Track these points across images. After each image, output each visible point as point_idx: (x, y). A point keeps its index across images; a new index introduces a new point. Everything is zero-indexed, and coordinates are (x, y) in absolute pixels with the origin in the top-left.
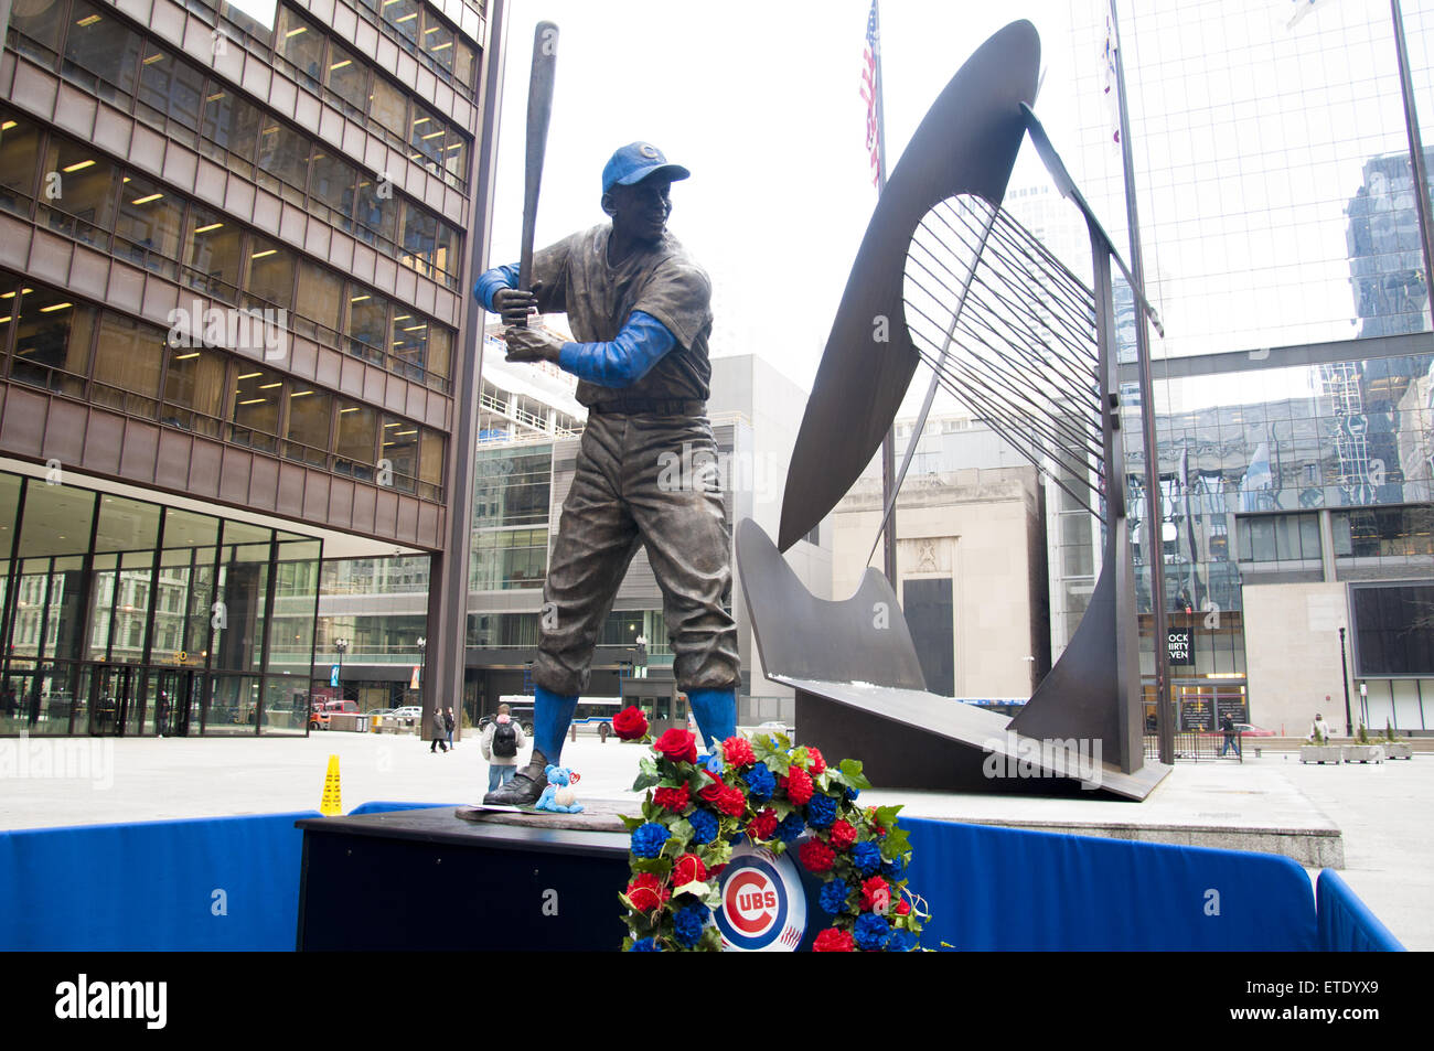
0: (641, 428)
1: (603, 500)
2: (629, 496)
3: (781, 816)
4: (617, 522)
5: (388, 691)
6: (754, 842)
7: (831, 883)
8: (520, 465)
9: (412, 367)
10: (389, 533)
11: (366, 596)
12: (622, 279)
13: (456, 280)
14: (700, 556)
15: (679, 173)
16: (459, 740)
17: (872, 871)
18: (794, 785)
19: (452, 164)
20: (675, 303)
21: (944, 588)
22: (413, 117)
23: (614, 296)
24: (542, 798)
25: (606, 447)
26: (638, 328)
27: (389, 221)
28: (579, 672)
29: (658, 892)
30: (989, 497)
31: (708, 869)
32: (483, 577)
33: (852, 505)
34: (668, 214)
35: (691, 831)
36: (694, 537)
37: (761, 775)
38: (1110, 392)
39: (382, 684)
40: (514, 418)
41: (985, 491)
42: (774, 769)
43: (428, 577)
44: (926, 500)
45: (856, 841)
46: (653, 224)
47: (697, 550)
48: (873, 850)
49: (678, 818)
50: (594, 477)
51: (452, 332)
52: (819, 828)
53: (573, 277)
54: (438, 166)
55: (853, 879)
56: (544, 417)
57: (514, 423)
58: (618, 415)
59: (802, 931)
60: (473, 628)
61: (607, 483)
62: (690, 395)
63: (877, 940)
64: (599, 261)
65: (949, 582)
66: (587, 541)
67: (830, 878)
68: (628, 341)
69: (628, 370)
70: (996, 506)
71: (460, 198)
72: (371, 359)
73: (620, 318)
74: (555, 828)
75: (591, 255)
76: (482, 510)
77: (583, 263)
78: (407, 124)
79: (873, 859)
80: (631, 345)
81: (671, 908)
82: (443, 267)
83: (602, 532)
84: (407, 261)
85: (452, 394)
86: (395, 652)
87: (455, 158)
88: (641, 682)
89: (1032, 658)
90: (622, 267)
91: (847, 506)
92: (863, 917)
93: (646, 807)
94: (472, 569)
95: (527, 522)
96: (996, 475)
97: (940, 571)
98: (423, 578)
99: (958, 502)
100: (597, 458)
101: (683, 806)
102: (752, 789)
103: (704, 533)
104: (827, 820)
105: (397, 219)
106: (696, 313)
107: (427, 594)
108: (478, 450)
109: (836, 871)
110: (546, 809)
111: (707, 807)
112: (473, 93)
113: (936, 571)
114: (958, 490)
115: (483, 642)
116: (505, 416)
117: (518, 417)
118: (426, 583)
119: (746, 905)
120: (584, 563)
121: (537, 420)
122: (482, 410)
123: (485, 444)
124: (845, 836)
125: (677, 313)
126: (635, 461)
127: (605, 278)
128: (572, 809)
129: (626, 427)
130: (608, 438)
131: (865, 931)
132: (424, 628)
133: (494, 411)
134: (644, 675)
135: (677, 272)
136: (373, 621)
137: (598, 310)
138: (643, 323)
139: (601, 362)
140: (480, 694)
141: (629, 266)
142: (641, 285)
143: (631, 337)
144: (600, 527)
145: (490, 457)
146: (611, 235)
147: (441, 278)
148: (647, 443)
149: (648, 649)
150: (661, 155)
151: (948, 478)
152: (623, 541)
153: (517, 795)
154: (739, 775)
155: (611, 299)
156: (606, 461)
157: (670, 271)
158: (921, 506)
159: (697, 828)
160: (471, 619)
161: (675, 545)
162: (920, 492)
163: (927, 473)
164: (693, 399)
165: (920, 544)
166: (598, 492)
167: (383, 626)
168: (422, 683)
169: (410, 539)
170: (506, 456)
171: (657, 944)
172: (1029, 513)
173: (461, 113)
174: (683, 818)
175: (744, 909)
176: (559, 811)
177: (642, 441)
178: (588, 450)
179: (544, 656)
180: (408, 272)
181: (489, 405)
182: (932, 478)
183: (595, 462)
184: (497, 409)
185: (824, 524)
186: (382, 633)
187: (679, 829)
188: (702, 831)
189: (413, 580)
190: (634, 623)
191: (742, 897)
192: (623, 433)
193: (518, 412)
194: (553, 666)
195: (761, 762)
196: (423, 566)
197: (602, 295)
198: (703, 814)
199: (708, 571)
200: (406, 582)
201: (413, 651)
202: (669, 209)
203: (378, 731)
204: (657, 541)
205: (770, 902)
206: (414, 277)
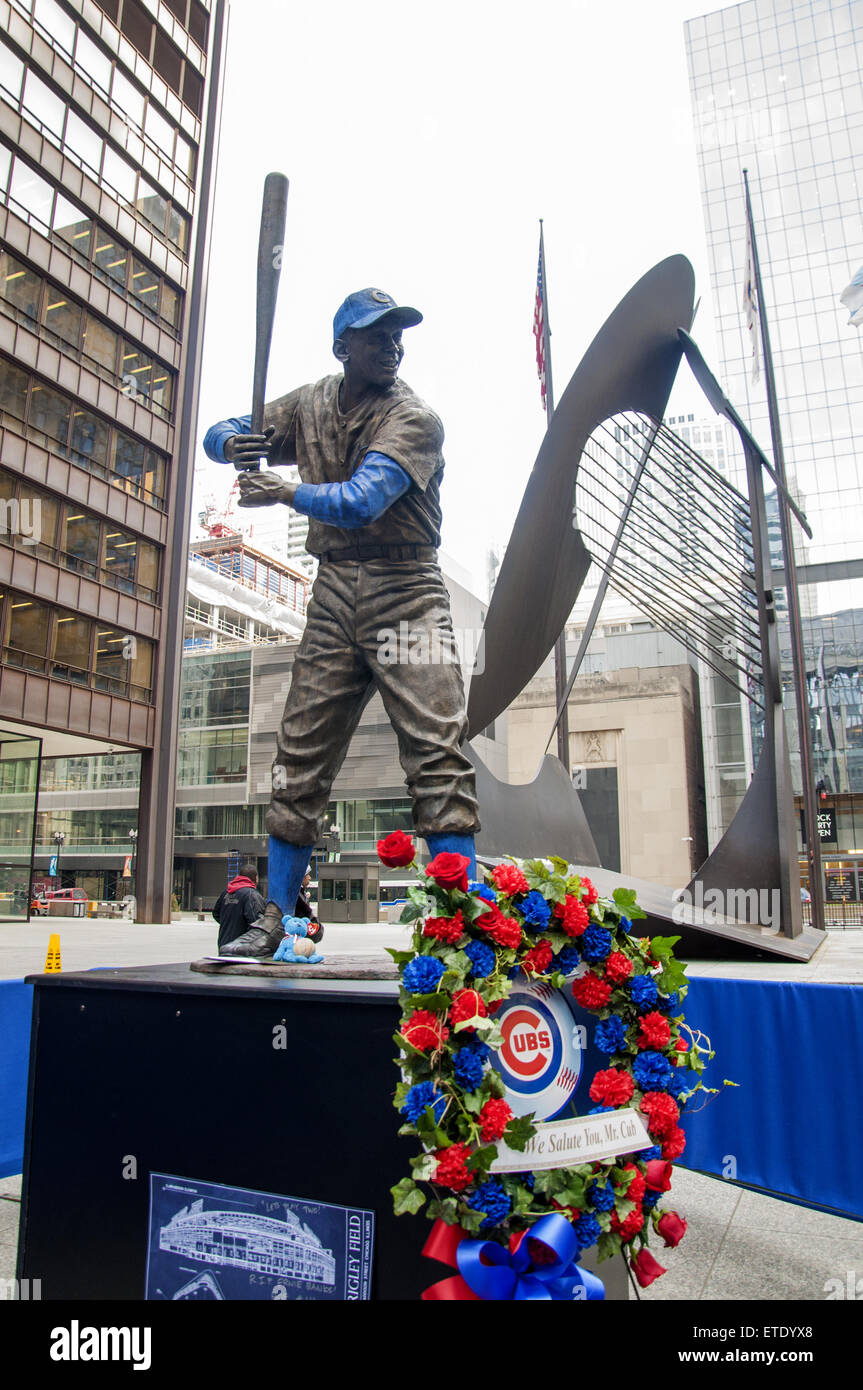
0: (375, 574)
1: (336, 646)
2: (362, 642)
3: (557, 948)
4: (351, 669)
5: (102, 880)
6: (531, 976)
7: (606, 1021)
8: (222, 671)
9: (124, 580)
10: (103, 733)
11: (83, 792)
12: (354, 425)
13: (163, 501)
14: (437, 700)
15: (411, 317)
16: (169, 923)
17: (650, 1006)
18: (569, 914)
19: (158, 395)
20: (412, 444)
21: (610, 775)
22: (122, 355)
23: (347, 442)
24: (280, 950)
25: (339, 594)
26: (374, 467)
27: (100, 449)
28: (315, 821)
29: (437, 1030)
30: (648, 693)
31: (487, 1005)
32: (189, 772)
33: (525, 702)
34: (400, 359)
35: (469, 963)
36: (431, 681)
37: (535, 904)
38: (766, 589)
39: (97, 873)
40: (215, 627)
41: (645, 688)
42: (550, 897)
43: (139, 774)
44: (592, 696)
45: (632, 975)
46: (387, 368)
47: (434, 693)
48: (649, 984)
49: (452, 950)
50: (327, 624)
51: (160, 548)
52: (592, 962)
53: (304, 426)
54: (146, 397)
55: (628, 1016)
56: (243, 626)
57: (216, 632)
58: (350, 562)
59: (577, 1073)
60: (180, 821)
61: (341, 630)
62: (423, 541)
63: (659, 1079)
64: (330, 410)
65: (615, 770)
66: (321, 688)
67: (605, 1016)
68: (366, 481)
69: (364, 509)
70: (654, 700)
71: (166, 426)
72: (85, 572)
73: (352, 463)
74: (298, 978)
75: (323, 404)
76: (187, 713)
77: (313, 413)
78: (116, 362)
79: (651, 993)
80: (368, 484)
81: (450, 1049)
82: (150, 490)
83: (338, 678)
84: (116, 483)
85: (160, 604)
86: (108, 843)
87: (161, 391)
88: (334, 866)
89: (691, 839)
90: (353, 414)
91: (521, 703)
92: (643, 1056)
93: (417, 939)
94: (180, 768)
95: (229, 722)
96: (654, 674)
97: (606, 761)
98: (134, 776)
99: (620, 698)
100: (331, 605)
101: (458, 937)
102: (526, 919)
103: (441, 676)
104: (602, 952)
105: (108, 446)
106: (430, 455)
107: (138, 789)
108: (184, 656)
109: (612, 1007)
110: (284, 960)
111: (482, 938)
112: (177, 331)
113: (602, 761)
114: (621, 688)
115: (189, 834)
116: (208, 625)
117: (219, 627)
118: (136, 779)
119: (520, 1046)
120: (317, 710)
121: (237, 629)
122: (189, 619)
123: (190, 652)
124: (621, 969)
125: (412, 454)
126: (369, 606)
127: (336, 426)
128: (313, 958)
129: (359, 573)
130: (341, 586)
131: (646, 1071)
132: (135, 820)
133: (198, 621)
134: (338, 860)
135: (411, 414)
136: (88, 815)
137: (330, 457)
138: (379, 463)
139: (337, 501)
140: (187, 880)
141: (361, 411)
142: (374, 428)
143: (367, 477)
144: (333, 674)
145: (193, 664)
146: (342, 384)
147: (148, 499)
148: (380, 589)
149: (341, 836)
150: (392, 301)
151: (611, 676)
152: (357, 688)
153: (253, 948)
154: (513, 904)
155: (343, 445)
156: (339, 607)
157: (404, 413)
158: (587, 702)
159: (474, 959)
160: (179, 812)
161: (411, 688)
162: (586, 689)
163: (593, 672)
164: (426, 545)
165: (587, 736)
166: (331, 639)
167: (97, 820)
168: (134, 871)
169: (122, 737)
170: (210, 662)
171: (438, 1087)
172: (685, 707)
173: (166, 349)
174: (457, 950)
175: (518, 1050)
176: (299, 962)
177: (374, 587)
178: (320, 599)
179: (278, 805)
180: (118, 492)
181: (193, 616)
182: (597, 677)
183: (328, 610)
184: (201, 619)
185: (499, 721)
186: (97, 827)
187: (456, 962)
188: (479, 964)
189: (125, 776)
190: (328, 813)
191: (515, 1037)
192: (356, 579)
193: (220, 622)
194: (288, 815)
195: (534, 890)
196: (134, 763)
197: (333, 442)
198: (479, 945)
199: (445, 714)
200: (118, 779)
201: (125, 842)
202: (401, 354)
203: (94, 915)
204: (393, 686)
205: (544, 1043)
206: (124, 498)
